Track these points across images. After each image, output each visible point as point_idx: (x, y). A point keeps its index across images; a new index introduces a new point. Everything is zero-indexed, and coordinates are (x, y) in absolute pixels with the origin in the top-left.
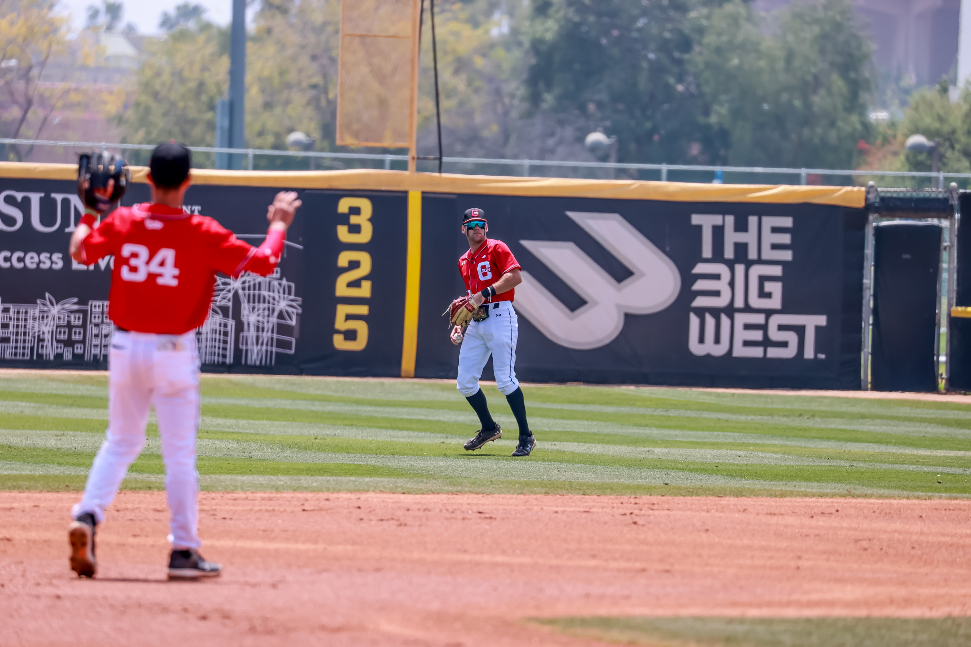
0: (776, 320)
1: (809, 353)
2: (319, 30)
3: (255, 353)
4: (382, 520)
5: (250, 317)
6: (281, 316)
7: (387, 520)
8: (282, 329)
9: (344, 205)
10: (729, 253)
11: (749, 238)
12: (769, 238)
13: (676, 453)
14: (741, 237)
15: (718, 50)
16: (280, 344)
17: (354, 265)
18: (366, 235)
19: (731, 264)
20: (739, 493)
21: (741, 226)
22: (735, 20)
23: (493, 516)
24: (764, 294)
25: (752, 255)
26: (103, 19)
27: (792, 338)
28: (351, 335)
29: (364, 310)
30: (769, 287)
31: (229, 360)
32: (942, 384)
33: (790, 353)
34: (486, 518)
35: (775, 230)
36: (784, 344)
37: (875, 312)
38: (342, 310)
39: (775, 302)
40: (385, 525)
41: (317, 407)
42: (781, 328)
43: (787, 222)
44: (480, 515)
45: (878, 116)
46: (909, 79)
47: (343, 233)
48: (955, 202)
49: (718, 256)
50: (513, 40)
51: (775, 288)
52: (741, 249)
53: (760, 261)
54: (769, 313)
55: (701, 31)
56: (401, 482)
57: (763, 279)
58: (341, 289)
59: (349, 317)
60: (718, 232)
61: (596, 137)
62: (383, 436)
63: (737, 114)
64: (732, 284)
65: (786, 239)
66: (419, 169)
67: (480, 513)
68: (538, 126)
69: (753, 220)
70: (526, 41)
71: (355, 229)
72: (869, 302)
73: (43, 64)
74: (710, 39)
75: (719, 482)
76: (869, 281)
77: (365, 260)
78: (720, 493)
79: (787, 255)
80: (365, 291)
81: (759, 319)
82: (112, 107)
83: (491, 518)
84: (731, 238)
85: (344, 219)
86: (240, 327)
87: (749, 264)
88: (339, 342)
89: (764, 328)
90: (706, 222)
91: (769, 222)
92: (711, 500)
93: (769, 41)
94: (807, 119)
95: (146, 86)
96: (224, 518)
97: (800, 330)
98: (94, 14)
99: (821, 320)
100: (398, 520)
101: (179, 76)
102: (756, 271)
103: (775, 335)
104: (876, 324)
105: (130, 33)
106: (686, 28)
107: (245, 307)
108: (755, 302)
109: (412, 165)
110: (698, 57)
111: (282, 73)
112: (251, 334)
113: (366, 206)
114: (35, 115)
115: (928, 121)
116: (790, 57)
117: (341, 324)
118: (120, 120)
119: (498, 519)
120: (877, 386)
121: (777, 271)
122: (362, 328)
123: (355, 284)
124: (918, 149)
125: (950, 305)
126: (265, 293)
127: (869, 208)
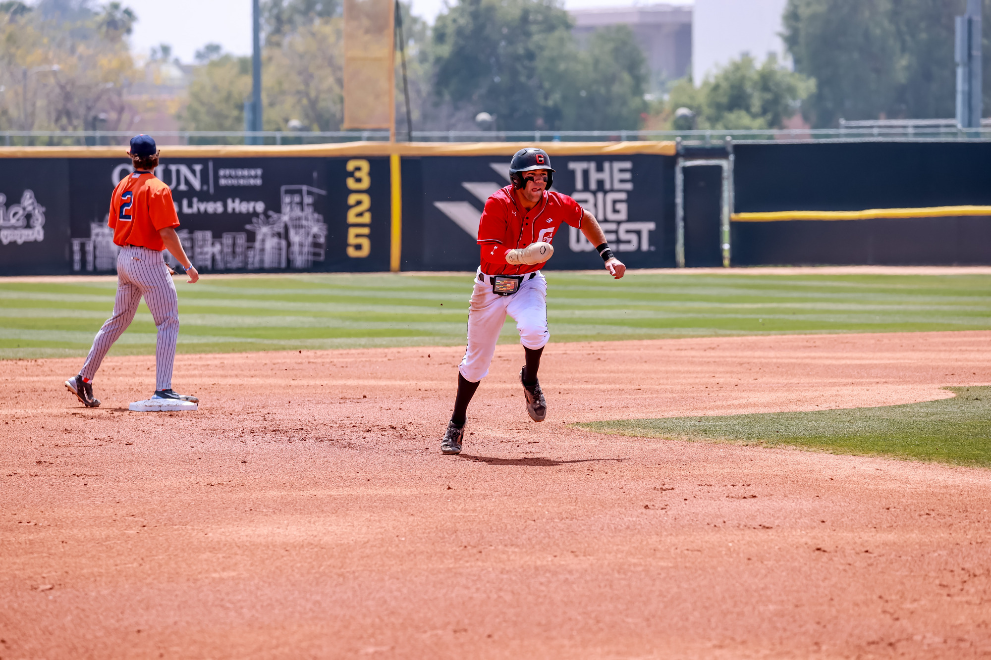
0: (624, 227)
1: (645, 246)
2: (301, 56)
3: (299, 261)
4: (441, 364)
5: (295, 238)
6: (315, 236)
7: (444, 364)
8: (316, 245)
9: (351, 166)
10: (593, 186)
11: (605, 176)
12: (618, 176)
13: (578, 313)
14: (600, 176)
15: (553, 60)
16: (316, 254)
17: (359, 203)
18: (366, 184)
19: (594, 193)
20: (651, 337)
21: (600, 169)
22: (561, 41)
23: (509, 359)
24: (615, 211)
25: (607, 186)
26: (159, 55)
27: (633, 238)
28: (358, 247)
29: (366, 231)
30: (619, 206)
31: (284, 265)
32: (726, 262)
33: (632, 247)
34: (505, 360)
35: (622, 171)
36: (629, 242)
37: (685, 219)
38: (352, 232)
39: (623, 216)
40: (445, 367)
41: (348, 293)
42: (628, 232)
43: (628, 165)
44: (500, 359)
45: (648, 97)
46: (664, 75)
47: (351, 183)
48: (730, 149)
49: (586, 188)
50: (423, 57)
51: (623, 207)
52: (600, 183)
53: (612, 190)
54: (619, 223)
55: (541, 48)
56: (437, 339)
57: (615, 202)
58: (352, 218)
59: (358, 236)
60: (586, 173)
61: (483, 117)
62: (400, 310)
63: (565, 98)
64: (596, 205)
65: (627, 176)
66: (398, 141)
67: (499, 357)
68: (445, 110)
69: (607, 165)
70: (431, 59)
71: (359, 180)
72: (680, 212)
73: (130, 85)
74: (546, 53)
75: (629, 331)
76: (679, 200)
77: (366, 200)
78: (640, 338)
79: (629, 186)
80: (367, 218)
81: (613, 227)
82: (173, 109)
83: (508, 360)
84: (594, 176)
85: (351, 174)
86: (289, 244)
87: (605, 192)
88: (352, 252)
89: (616, 232)
90: (578, 167)
91: (617, 165)
92: (636, 342)
93: (583, 54)
94: (608, 101)
95: (195, 96)
96: (343, 367)
97: (638, 233)
98: (154, 52)
99: (651, 226)
100: (451, 364)
101: (215, 88)
102: (611, 197)
103: (623, 236)
104: (686, 228)
105: (177, 62)
106: (531, 46)
107: (292, 233)
108: (611, 216)
109: (392, 139)
110: (540, 64)
111: (280, 83)
112: (296, 248)
113: (365, 166)
114: (126, 116)
115: (685, 99)
116: (597, 62)
117: (352, 240)
118: (179, 117)
119: (513, 360)
120: (688, 265)
121: (623, 196)
122: (366, 243)
123: (360, 215)
124: (684, 117)
125: (730, 212)
126: (304, 223)
127: (677, 155)
